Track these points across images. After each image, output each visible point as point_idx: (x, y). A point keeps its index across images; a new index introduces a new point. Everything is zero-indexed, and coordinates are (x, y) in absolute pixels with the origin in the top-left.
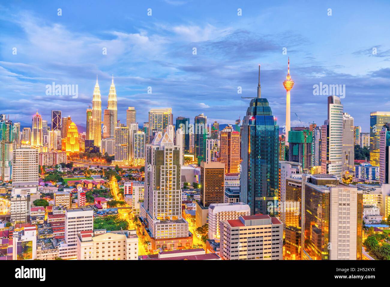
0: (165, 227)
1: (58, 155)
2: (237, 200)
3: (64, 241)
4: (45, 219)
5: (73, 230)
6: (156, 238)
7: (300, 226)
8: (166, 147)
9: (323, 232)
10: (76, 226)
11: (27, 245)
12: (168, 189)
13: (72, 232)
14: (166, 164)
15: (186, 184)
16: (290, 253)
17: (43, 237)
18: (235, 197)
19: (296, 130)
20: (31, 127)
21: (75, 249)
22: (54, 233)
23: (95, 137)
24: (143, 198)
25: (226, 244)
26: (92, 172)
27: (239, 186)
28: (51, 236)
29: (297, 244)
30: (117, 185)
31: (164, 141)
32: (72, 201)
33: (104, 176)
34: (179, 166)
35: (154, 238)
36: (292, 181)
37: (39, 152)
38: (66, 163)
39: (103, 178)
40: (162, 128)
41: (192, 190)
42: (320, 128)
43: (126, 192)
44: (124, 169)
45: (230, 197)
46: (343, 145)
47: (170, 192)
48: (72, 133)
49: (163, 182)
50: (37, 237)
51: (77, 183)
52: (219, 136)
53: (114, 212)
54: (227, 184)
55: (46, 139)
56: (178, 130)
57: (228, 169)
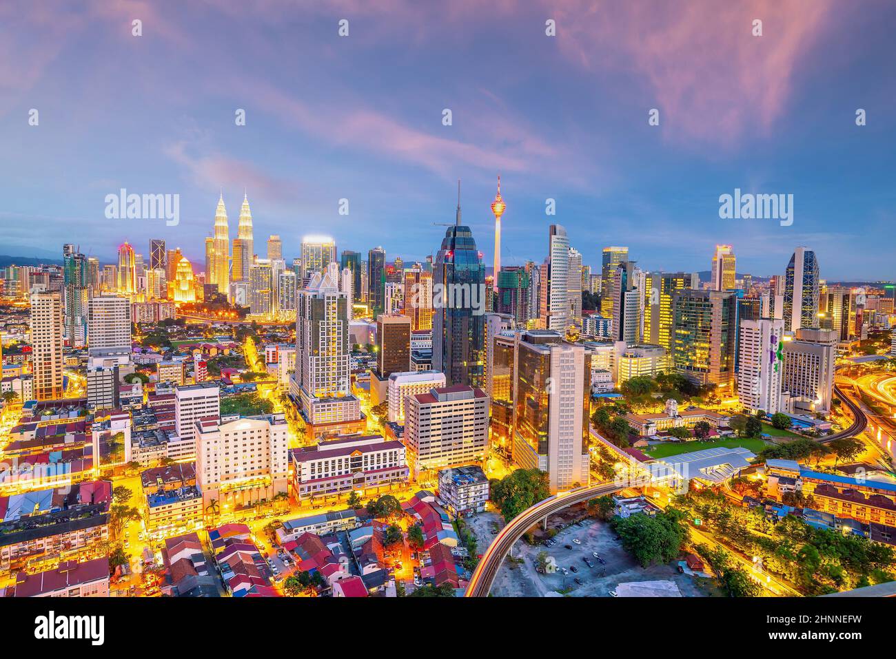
0: (326, 408)
1: (161, 308)
2: (428, 366)
3: (175, 433)
4: (144, 403)
5: (189, 417)
6: (314, 423)
7: (511, 399)
8: (326, 295)
9: (541, 406)
10: (193, 411)
11: (116, 441)
12: (330, 354)
13: (187, 419)
14: (328, 319)
15: (356, 347)
16: (498, 435)
17: (141, 429)
18: (425, 361)
19: (507, 271)
20: (117, 265)
21: (192, 443)
22: (158, 422)
23: (219, 279)
24: (294, 368)
25: (413, 428)
26: (217, 332)
27: (431, 347)
28: (154, 427)
29: (507, 423)
30: (254, 350)
31: (324, 285)
32: (187, 375)
33: (234, 337)
34: (346, 322)
35: (310, 424)
36: (502, 340)
37: (131, 302)
38: (175, 319)
39: (234, 340)
40: (321, 267)
41: (366, 354)
42: (539, 268)
43: (268, 360)
44: (264, 327)
45: (418, 362)
46: (569, 291)
47: (333, 358)
48: (183, 274)
49: (323, 344)
50: (132, 430)
51: (193, 348)
52: (403, 279)
53: (250, 389)
54: (414, 345)
55: (142, 282)
56: (344, 269)
57: (416, 324)
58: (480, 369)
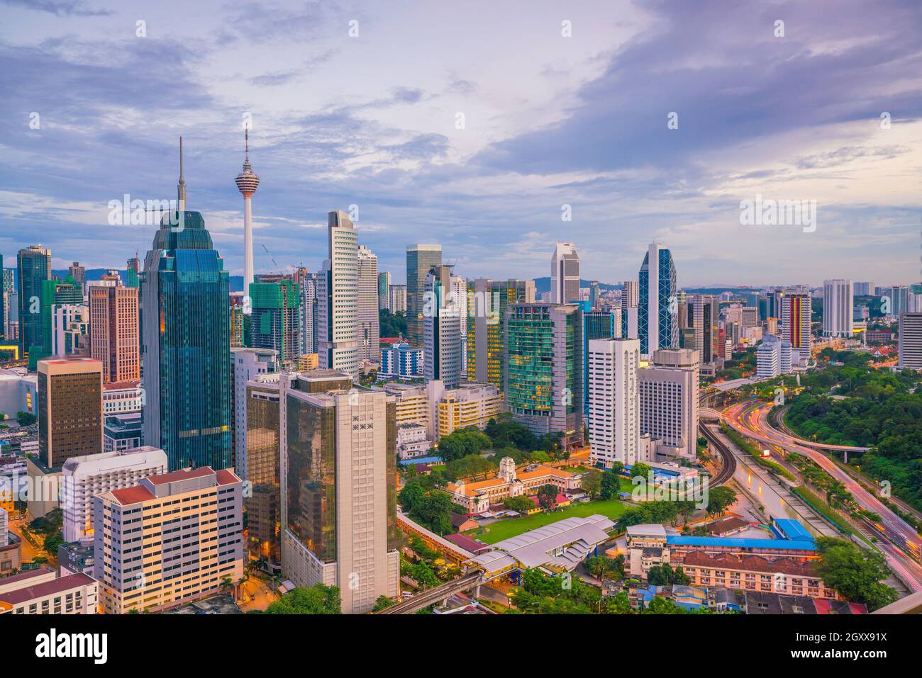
2: (136, 441)
7: (278, 480)
9: (325, 487)
16: (257, 540)
18: (130, 436)
19: (265, 281)
25: (109, 547)
27: (140, 409)
29: (272, 519)
36: (260, 389)
41: (16, 430)
42: (314, 277)
45: (117, 436)
52: (86, 298)
54: (109, 408)
57: (112, 373)
58: (226, 437)
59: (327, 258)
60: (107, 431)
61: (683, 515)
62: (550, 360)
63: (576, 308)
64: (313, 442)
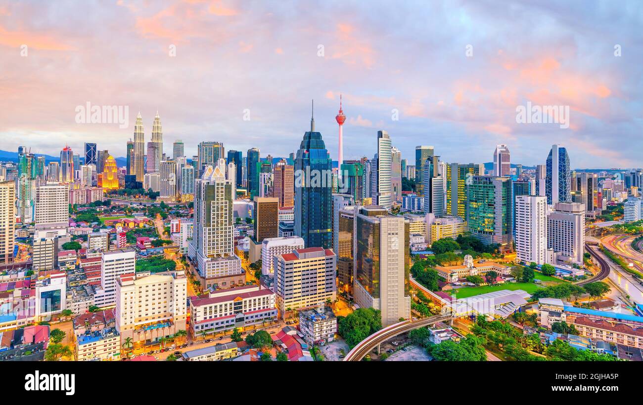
0: (216, 265)
1: (92, 193)
2: (291, 233)
3: (100, 287)
4: (77, 264)
5: (111, 274)
6: (207, 277)
7: (352, 256)
8: (217, 182)
9: (374, 261)
10: (115, 270)
11: (55, 294)
12: (219, 225)
13: (110, 276)
14: (218, 199)
15: (239, 220)
16: (343, 284)
17: (74, 285)
18: (289, 231)
19: (348, 163)
20: (59, 162)
21: (113, 294)
22: (87, 279)
23: (136, 172)
24: (192, 236)
25: (280, 279)
26: (134, 210)
27: (293, 219)
28: (84, 283)
29: (350, 274)
30: (162, 223)
31: (215, 175)
32: (110, 243)
33: (147, 214)
34: (231, 201)
35: (204, 278)
36: (345, 213)
37: (69, 189)
38: (103, 201)
39: (147, 216)
40: (212, 162)
41: (246, 225)
42: (370, 161)
43: (173, 230)
44: (170, 206)
45: (284, 230)
46: (392, 177)
48: (109, 168)
49: (214, 218)
50: (67, 285)
51: (116, 222)
53: (159, 252)
54: (281, 218)
55: (78, 174)
56: (230, 163)
57: (282, 203)
58: (329, 234)
59: (377, 152)
60: (280, 228)
61: (574, 295)
62: (493, 205)
63: (508, 179)
64: (369, 240)
